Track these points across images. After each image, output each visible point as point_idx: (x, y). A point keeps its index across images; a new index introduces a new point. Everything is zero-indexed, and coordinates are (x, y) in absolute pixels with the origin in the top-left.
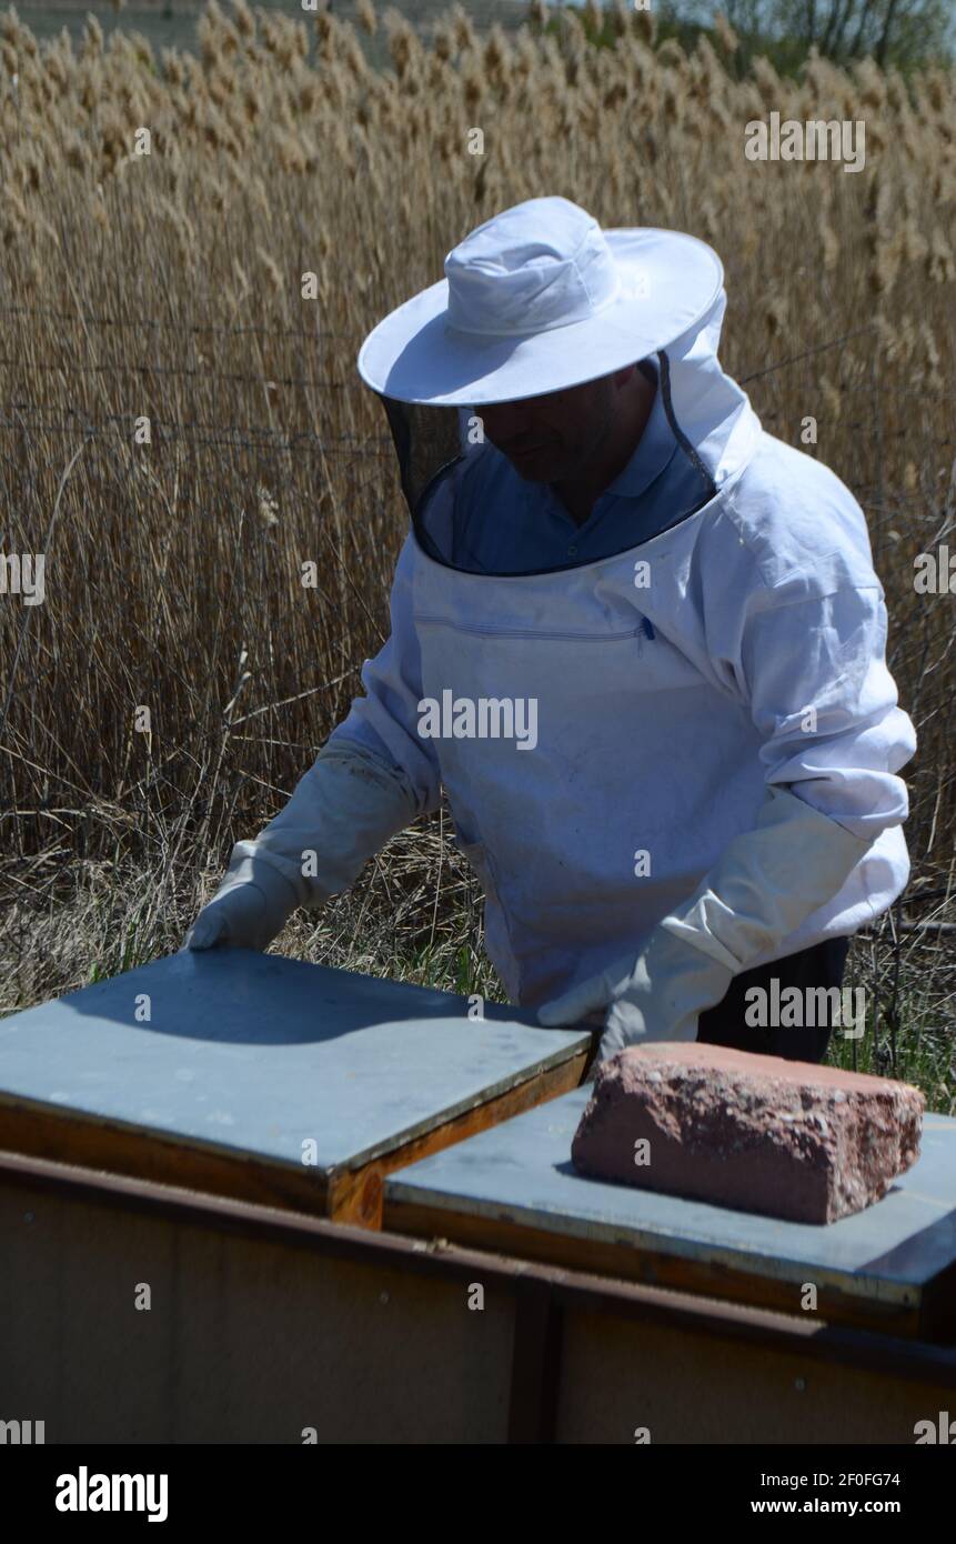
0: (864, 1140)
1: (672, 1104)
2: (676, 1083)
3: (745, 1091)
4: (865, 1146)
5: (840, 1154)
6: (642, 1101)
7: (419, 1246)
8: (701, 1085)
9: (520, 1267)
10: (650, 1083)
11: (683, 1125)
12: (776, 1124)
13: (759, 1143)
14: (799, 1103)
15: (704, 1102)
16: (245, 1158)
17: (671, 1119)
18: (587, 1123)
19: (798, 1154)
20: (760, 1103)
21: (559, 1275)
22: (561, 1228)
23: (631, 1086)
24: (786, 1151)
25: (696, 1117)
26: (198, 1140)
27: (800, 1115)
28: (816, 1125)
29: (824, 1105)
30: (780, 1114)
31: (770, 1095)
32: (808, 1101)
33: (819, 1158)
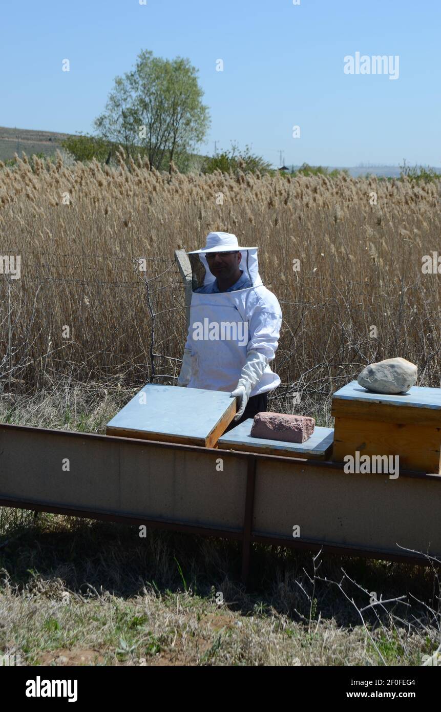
0: (307, 427)
1: (270, 422)
2: (271, 419)
3: (285, 419)
4: (307, 429)
5: (304, 430)
6: (265, 422)
7: (228, 451)
8: (276, 419)
9: (248, 453)
10: (266, 419)
11: (273, 426)
12: (291, 425)
13: (288, 429)
14: (295, 421)
15: (277, 422)
16: (187, 438)
17: (270, 425)
18: (253, 427)
19: (296, 430)
20: (288, 421)
21: (255, 454)
22: (255, 446)
23: (262, 420)
24: (294, 430)
25: (276, 425)
26: (176, 435)
27: (296, 423)
28: (299, 425)
29: (300, 421)
30: (292, 423)
31: (289, 420)
32: (297, 421)
33: (300, 431)
